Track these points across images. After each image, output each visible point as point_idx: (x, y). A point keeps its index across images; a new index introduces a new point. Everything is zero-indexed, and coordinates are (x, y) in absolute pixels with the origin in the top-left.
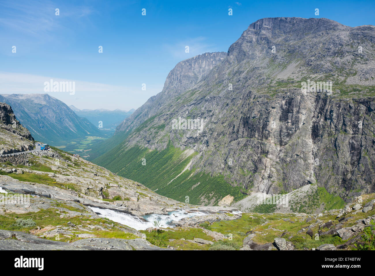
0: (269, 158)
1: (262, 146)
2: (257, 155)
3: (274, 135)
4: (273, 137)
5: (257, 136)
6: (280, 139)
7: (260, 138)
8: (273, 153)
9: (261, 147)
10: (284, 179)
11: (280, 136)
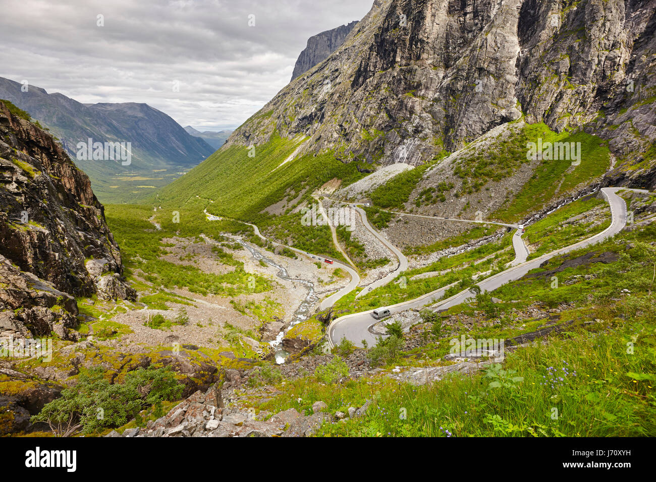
0: (419, 97)
1: (408, 76)
2: (397, 96)
3: (434, 48)
4: (432, 52)
5: (398, 59)
6: (445, 54)
7: (404, 62)
8: (429, 86)
9: (406, 79)
10: (446, 131)
11: (447, 48)
